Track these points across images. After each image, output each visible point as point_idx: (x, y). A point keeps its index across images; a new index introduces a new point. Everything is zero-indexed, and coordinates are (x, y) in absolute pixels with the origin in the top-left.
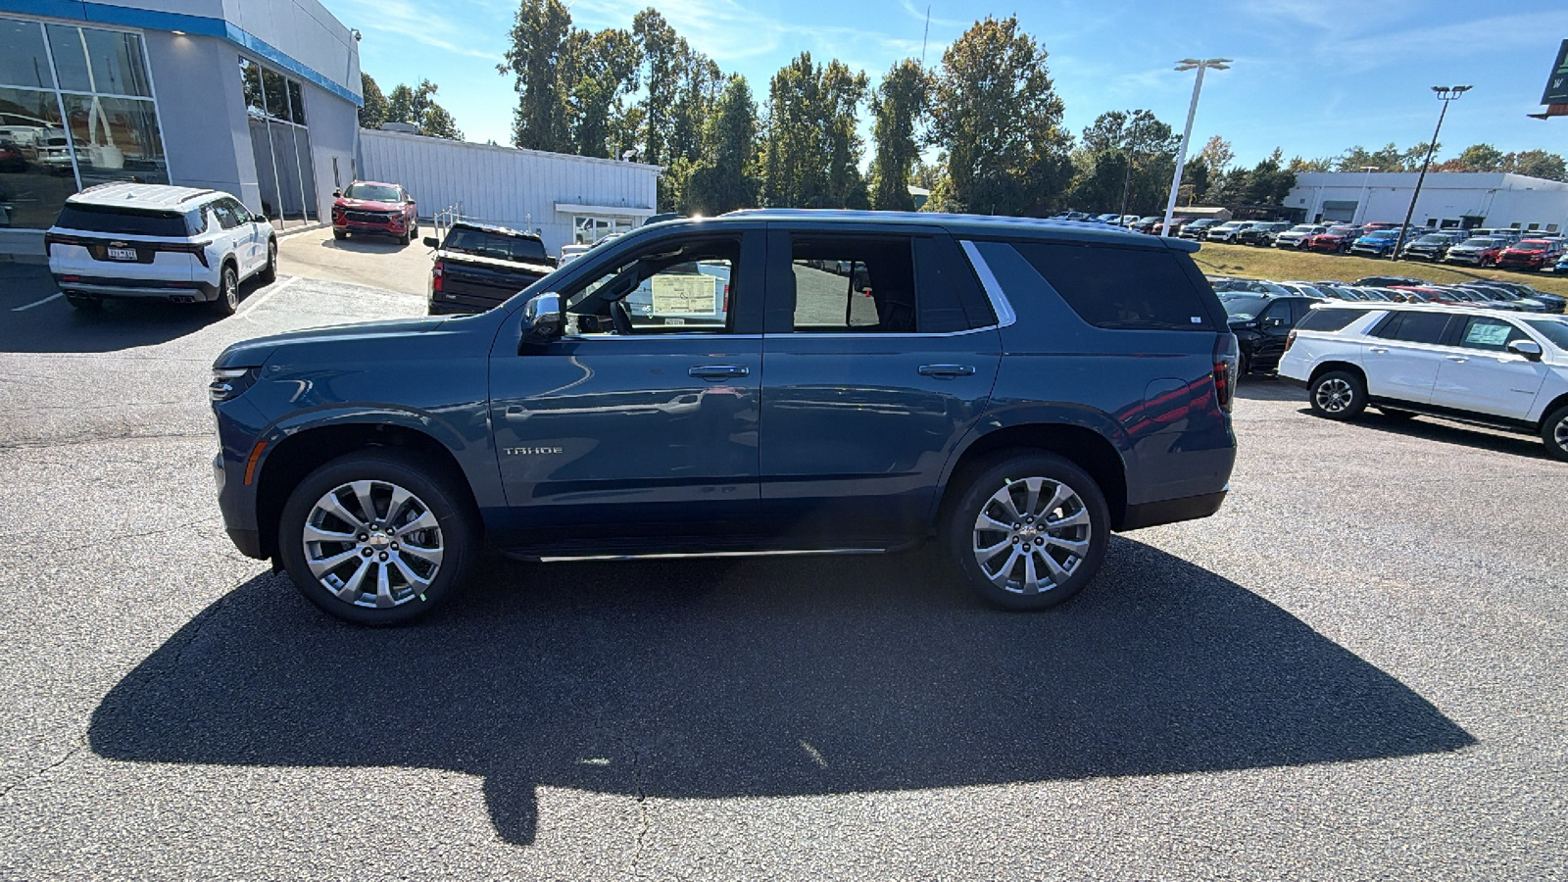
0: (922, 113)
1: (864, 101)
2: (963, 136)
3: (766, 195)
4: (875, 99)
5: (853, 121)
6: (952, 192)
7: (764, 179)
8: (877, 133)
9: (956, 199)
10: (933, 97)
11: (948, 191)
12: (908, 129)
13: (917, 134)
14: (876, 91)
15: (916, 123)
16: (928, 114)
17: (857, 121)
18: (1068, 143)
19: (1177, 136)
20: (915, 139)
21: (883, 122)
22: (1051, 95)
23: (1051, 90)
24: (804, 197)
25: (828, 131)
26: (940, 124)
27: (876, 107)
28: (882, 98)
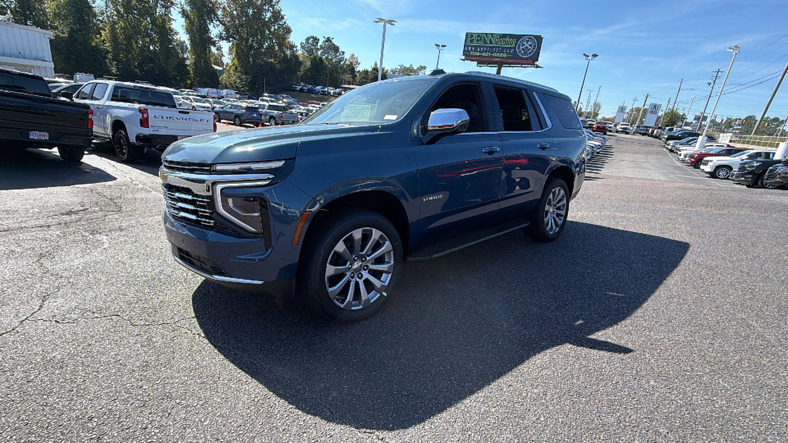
0: (214, 21)
1: (175, 8)
2: (241, 38)
3: (113, 60)
4: (182, 8)
5: (170, 19)
6: (239, 69)
7: (110, 49)
8: (187, 29)
9: (242, 73)
10: (220, 13)
11: (236, 68)
12: (207, 31)
13: (212, 33)
14: (182, 3)
15: (211, 27)
16: (218, 23)
17: (173, 20)
18: (295, 49)
19: (342, 52)
20: (212, 36)
21: (190, 23)
22: (285, 23)
23: (285, 20)
24: (143, 63)
25: (153, 22)
26: (227, 30)
27: (184, 13)
28: (188, 8)
